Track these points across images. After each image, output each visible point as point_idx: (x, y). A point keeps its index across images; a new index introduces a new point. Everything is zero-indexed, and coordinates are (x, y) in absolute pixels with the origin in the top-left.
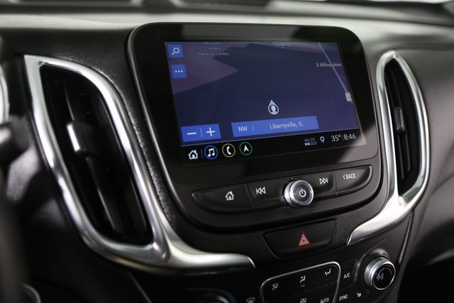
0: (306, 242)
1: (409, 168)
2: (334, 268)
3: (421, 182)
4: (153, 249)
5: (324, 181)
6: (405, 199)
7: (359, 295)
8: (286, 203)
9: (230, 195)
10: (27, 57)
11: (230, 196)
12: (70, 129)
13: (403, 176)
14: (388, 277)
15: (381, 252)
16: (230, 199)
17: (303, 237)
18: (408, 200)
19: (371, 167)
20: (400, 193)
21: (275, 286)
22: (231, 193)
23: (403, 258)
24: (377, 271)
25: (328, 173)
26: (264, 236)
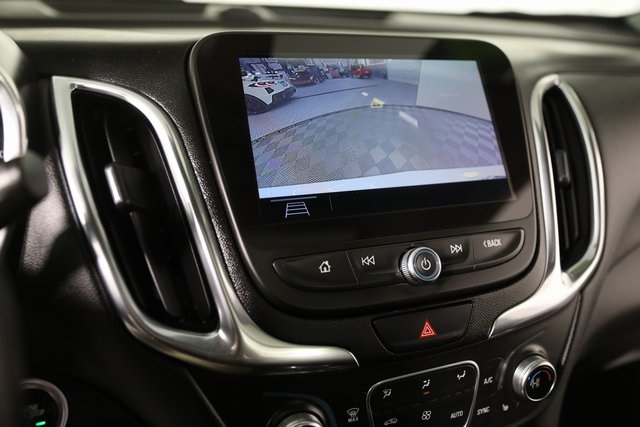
0: (432, 333)
1: (576, 234)
2: (470, 370)
3: (594, 253)
4: (218, 338)
5: (456, 249)
6: (570, 277)
7: (506, 408)
8: (404, 279)
9: (325, 265)
10: (55, 79)
11: (325, 267)
12: (109, 173)
13: (567, 245)
14: (545, 384)
15: (537, 348)
16: (325, 271)
17: (427, 326)
18: (575, 277)
19: (522, 232)
20: (564, 267)
21: (387, 393)
22: (327, 263)
23: (567, 357)
24: (531, 375)
25: (463, 238)
26: (373, 325)
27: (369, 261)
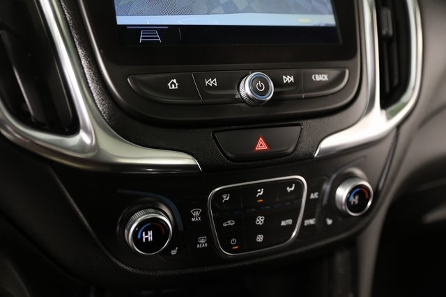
0: (265, 147)
1: (396, 81)
2: (299, 185)
3: (410, 98)
4: (82, 141)
5: (288, 79)
6: (387, 115)
7: (329, 222)
8: (242, 100)
9: (173, 83)
11: (173, 85)
13: (388, 89)
14: (363, 201)
15: (358, 172)
16: (173, 87)
17: (261, 141)
18: (391, 116)
19: (347, 72)
20: (384, 106)
21: (226, 198)
22: (175, 81)
23: (384, 184)
24: (350, 193)
25: (294, 71)
26: (213, 136)
27: (211, 82)
